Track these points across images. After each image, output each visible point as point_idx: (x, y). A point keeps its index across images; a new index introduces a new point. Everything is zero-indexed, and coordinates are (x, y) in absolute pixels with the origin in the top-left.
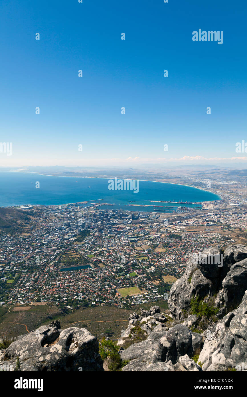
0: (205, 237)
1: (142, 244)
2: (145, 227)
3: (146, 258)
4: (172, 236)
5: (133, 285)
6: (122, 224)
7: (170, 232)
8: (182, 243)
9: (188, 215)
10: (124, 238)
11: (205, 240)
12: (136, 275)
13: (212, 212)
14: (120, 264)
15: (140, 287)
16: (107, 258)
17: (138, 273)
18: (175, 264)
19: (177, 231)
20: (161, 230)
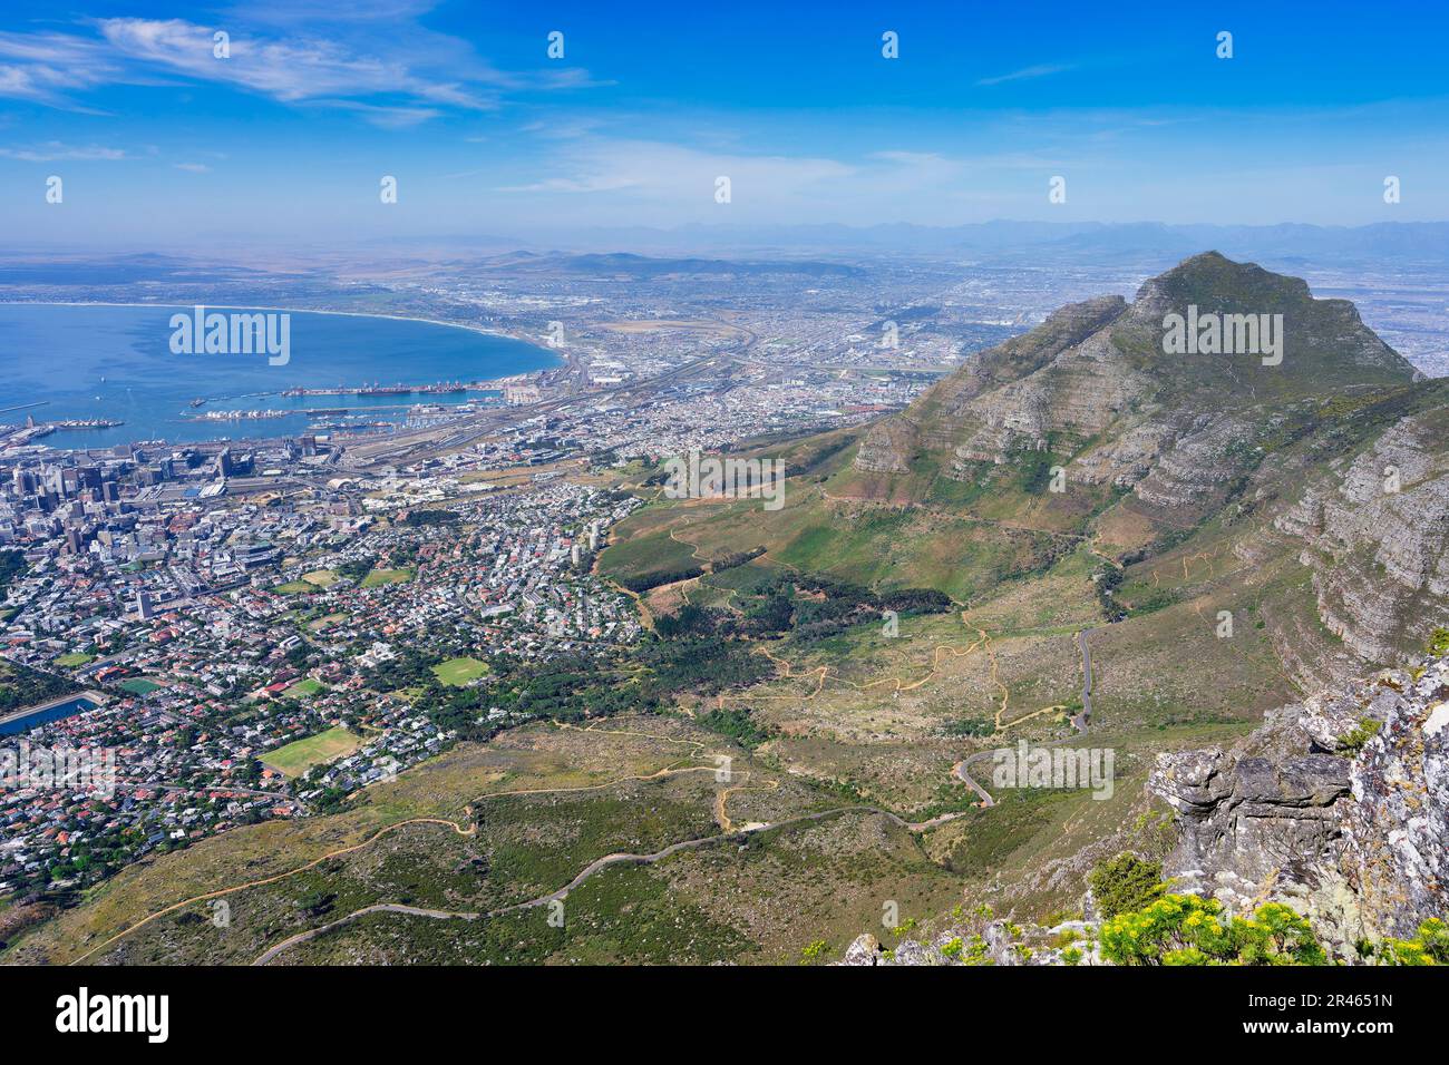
0: (544, 503)
1: (307, 569)
2: (295, 500)
3: (338, 619)
4: (417, 518)
5: (322, 727)
6: (182, 501)
7: (408, 505)
8: (467, 536)
9: (457, 432)
10: (212, 558)
11: (544, 513)
12: (321, 688)
13: (540, 414)
14: (235, 663)
15: (352, 723)
16: (164, 653)
17: (324, 678)
18: (463, 616)
19: (430, 497)
20: (365, 502)
